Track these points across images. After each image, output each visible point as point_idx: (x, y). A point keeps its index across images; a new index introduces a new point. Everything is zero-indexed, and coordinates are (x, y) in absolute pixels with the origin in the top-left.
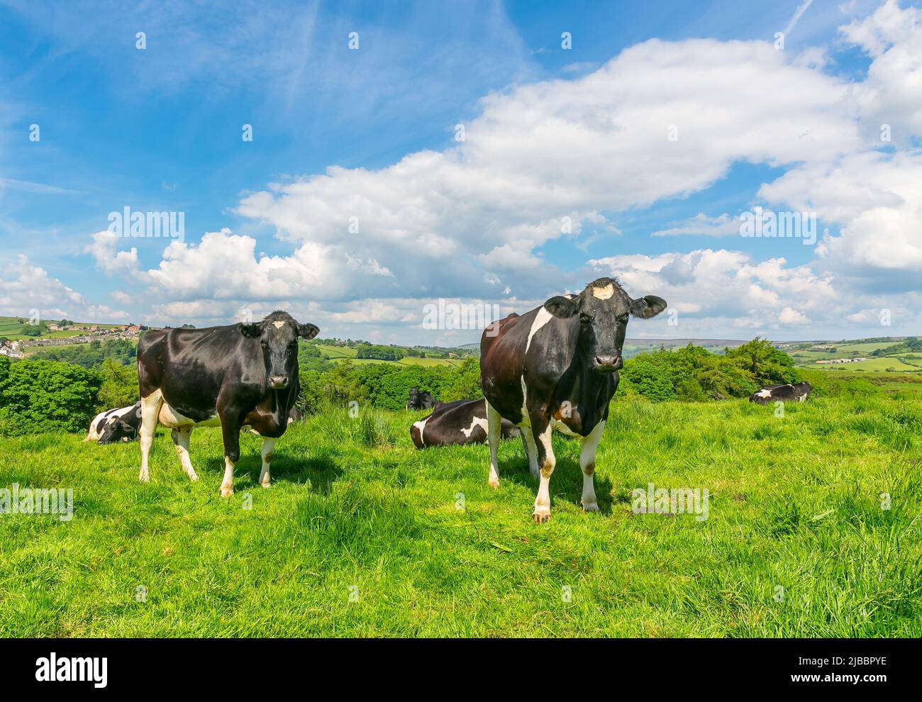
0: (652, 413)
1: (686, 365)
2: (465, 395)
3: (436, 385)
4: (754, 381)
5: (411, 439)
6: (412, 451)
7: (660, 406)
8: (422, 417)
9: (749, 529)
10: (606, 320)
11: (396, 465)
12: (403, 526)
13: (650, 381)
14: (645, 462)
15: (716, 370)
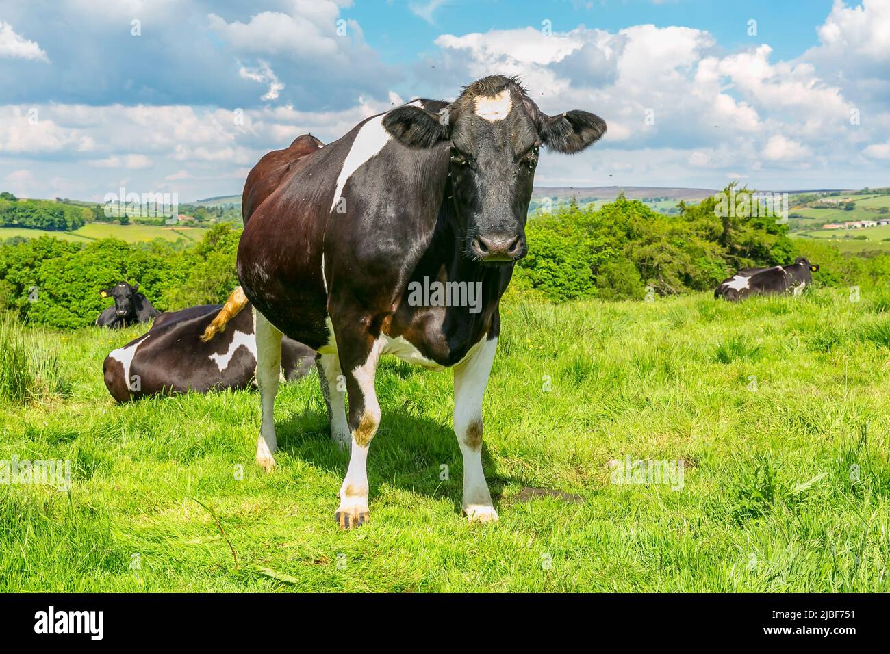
0: (551, 321)
1: (614, 235)
2: (210, 297)
3: (152, 278)
4: (724, 261)
5: (104, 386)
6: (106, 407)
7: (566, 309)
8: (124, 343)
9: (697, 514)
10: (498, 164)
11: (73, 437)
12: (88, 549)
13: (552, 265)
14: (535, 411)
15: (664, 243)
